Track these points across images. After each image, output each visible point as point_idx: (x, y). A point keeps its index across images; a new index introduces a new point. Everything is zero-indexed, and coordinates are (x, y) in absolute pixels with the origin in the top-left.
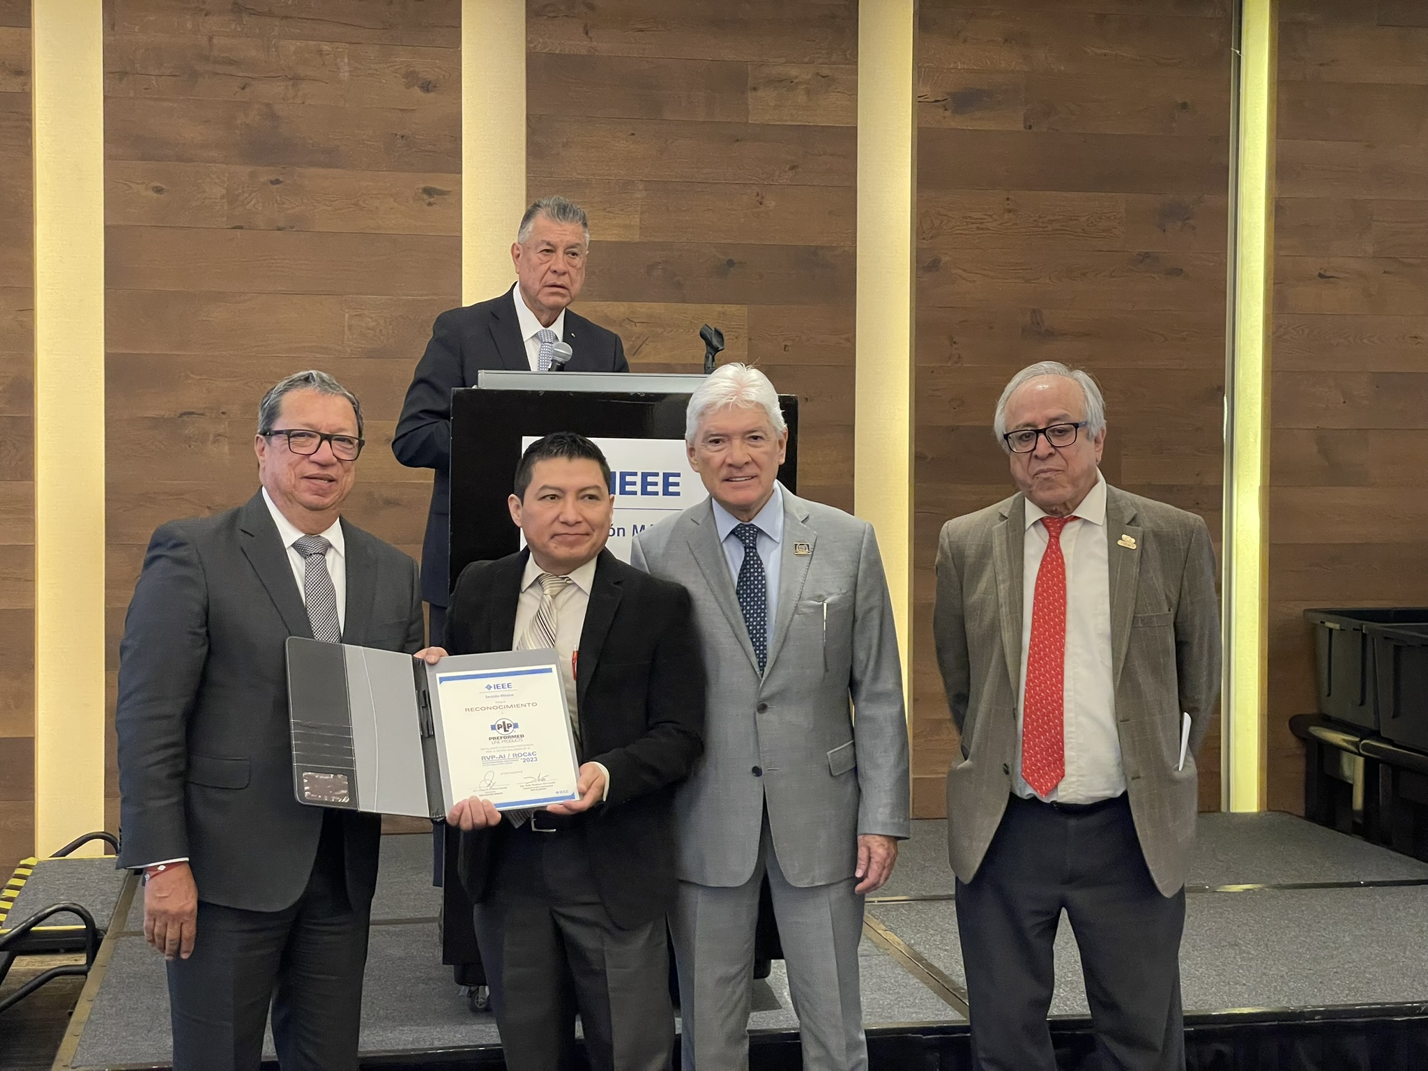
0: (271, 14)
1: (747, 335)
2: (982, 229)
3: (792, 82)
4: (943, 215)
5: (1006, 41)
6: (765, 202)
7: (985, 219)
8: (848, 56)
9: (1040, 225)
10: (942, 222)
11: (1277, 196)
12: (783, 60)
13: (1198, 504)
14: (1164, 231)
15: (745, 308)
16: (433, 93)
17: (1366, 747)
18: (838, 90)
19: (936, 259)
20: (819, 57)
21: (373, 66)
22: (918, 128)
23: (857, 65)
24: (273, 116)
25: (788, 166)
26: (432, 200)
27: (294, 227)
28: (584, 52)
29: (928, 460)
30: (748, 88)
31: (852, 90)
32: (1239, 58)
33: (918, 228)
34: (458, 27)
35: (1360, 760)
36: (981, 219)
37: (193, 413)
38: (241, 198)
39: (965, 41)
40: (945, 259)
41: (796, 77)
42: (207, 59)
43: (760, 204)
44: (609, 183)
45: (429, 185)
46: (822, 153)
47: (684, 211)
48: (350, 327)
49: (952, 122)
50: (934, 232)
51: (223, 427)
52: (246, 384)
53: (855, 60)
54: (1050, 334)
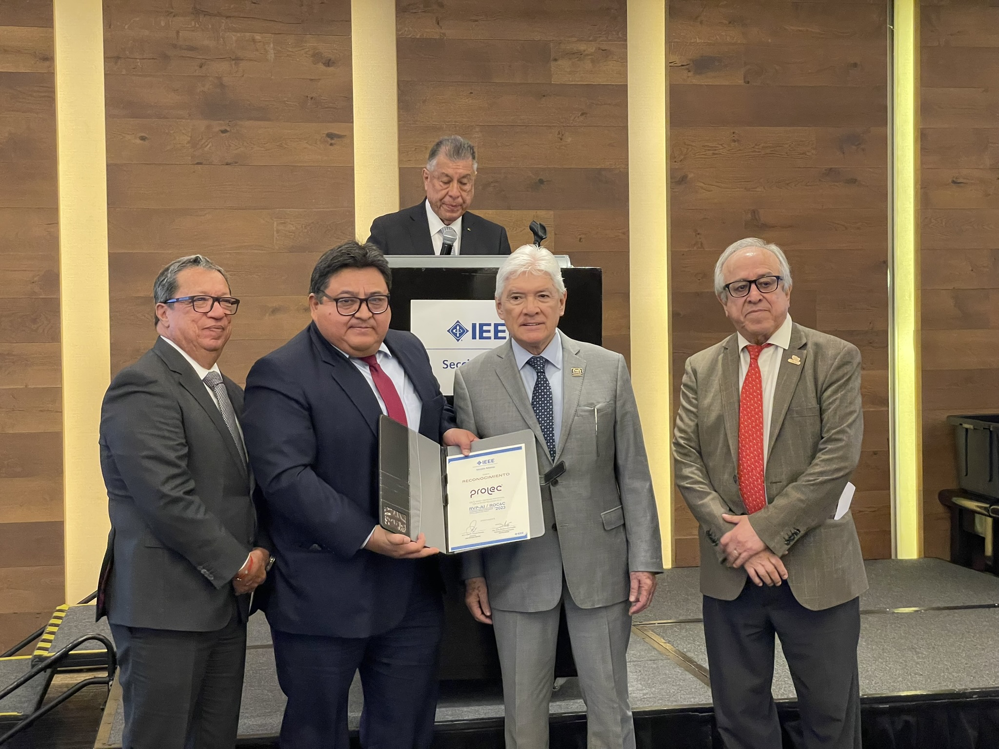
0: (219, 14)
1: (553, 231)
2: (718, 154)
3: (581, 54)
4: (688, 145)
5: (730, 23)
6: (564, 138)
7: (717, 147)
8: (620, 35)
9: (757, 150)
10: (688, 149)
11: (921, 127)
12: (576, 39)
13: (871, 343)
14: (844, 153)
15: (552, 212)
16: (332, 67)
17: (994, 511)
18: (613, 59)
19: (684, 176)
20: (600, 37)
21: (291, 50)
22: (671, 85)
23: (627, 41)
24: (222, 86)
25: (580, 113)
26: (333, 142)
27: (237, 163)
28: (436, 37)
29: (681, 316)
30: (551, 59)
31: (624, 59)
32: (892, 32)
33: (671, 154)
34: (350, 21)
35: (990, 521)
36: (715, 147)
38: (201, 143)
39: (701, 23)
40: (691, 176)
41: (584, 51)
42: (175, 46)
43: (561, 140)
44: (455, 127)
45: (330, 131)
46: (603, 103)
47: (508, 146)
48: (278, 231)
49: (696, 80)
50: (682, 157)
53: (625, 38)
54: (765, 226)
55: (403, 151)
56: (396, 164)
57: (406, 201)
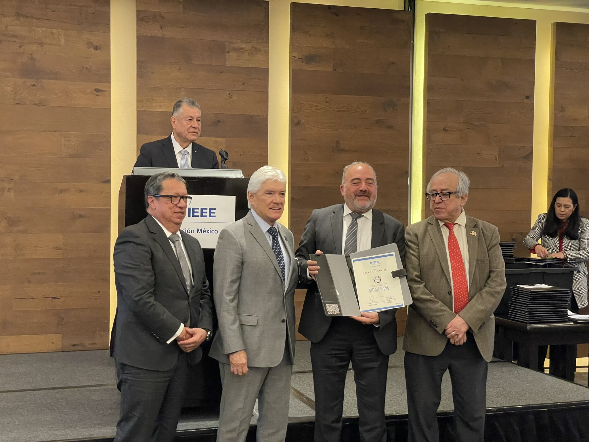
0: (32, 17)
2: (317, 109)
3: (243, 50)
4: (302, 104)
5: (326, 36)
6: (232, 97)
8: (265, 40)
9: (339, 108)
10: (302, 106)
11: (427, 98)
12: (239, 41)
14: (386, 111)
15: (224, 139)
16: (99, 51)
18: (261, 54)
19: (299, 121)
20: (253, 40)
21: (74, 39)
22: (292, 70)
23: (268, 44)
24: (33, 59)
25: (241, 84)
26: (98, 94)
27: (40, 104)
28: (160, 36)
30: (226, 51)
31: (267, 53)
32: (413, 44)
33: (292, 108)
34: (110, 24)
36: (317, 105)
38: (19, 92)
39: (310, 35)
40: (303, 121)
41: (245, 48)
42: (5, 35)
43: (231, 98)
44: (170, 88)
45: (97, 88)
46: (255, 78)
47: (200, 100)
48: (65, 145)
49: (306, 67)
50: (298, 110)
51: (11, 185)
52: (21, 168)
53: (268, 42)
54: (343, 150)
55: (139, 101)
56: (135, 107)
57: (141, 131)
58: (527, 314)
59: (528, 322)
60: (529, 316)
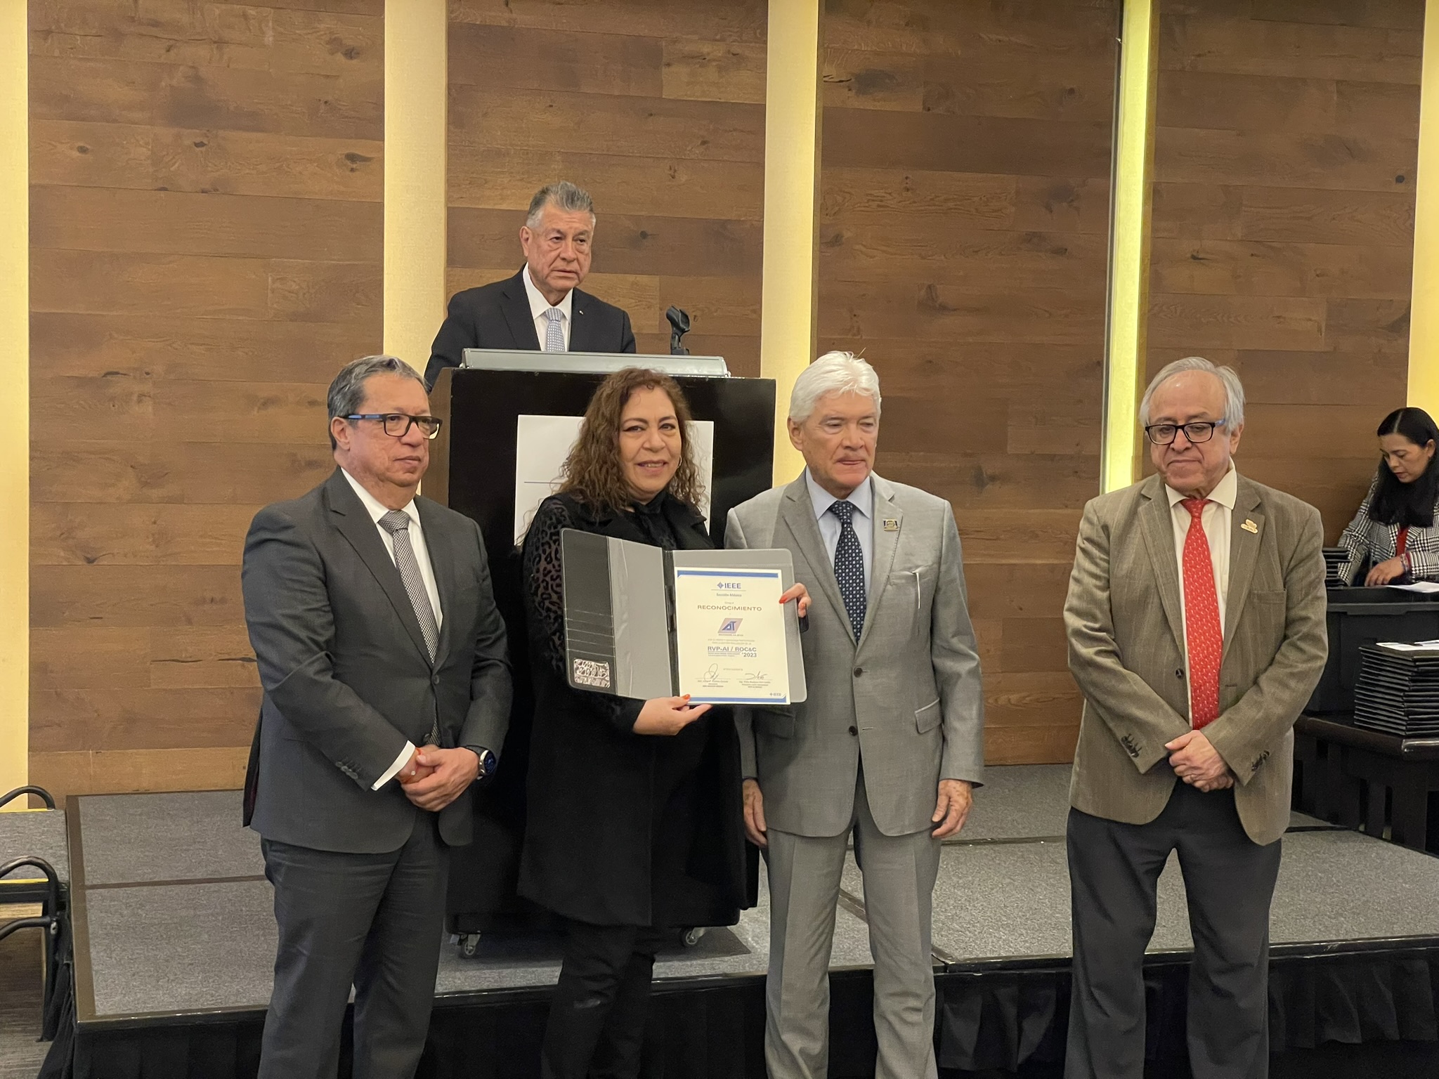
1: (658, 306)
2: (882, 206)
3: (705, 59)
4: (844, 192)
5: (907, 25)
6: (678, 176)
7: (884, 197)
8: (758, 35)
9: (937, 203)
10: (845, 198)
11: (1158, 181)
12: (696, 37)
13: (1076, 472)
14: (1051, 212)
15: (657, 278)
16: (356, 60)
18: (748, 68)
19: (838, 235)
20: (730, 35)
21: (297, 32)
22: (824, 108)
23: (767, 45)
24: (197, 79)
25: (700, 141)
26: (354, 166)
27: (217, 190)
28: (505, 24)
30: (663, 63)
31: (761, 68)
32: (1120, 46)
33: (821, 205)
36: (881, 197)
37: (117, 373)
38: (166, 160)
39: (869, 23)
40: (847, 234)
41: (708, 54)
42: (131, 19)
43: (674, 177)
44: (527, 154)
45: (352, 151)
46: (732, 129)
47: (600, 183)
48: (273, 291)
49: (856, 102)
50: (837, 208)
51: (147, 388)
52: (170, 345)
53: (765, 39)
54: (944, 308)
55: (452, 184)
56: (442, 199)
57: (456, 255)
58: (1403, 714)
59: (1403, 734)
60: (1406, 718)
